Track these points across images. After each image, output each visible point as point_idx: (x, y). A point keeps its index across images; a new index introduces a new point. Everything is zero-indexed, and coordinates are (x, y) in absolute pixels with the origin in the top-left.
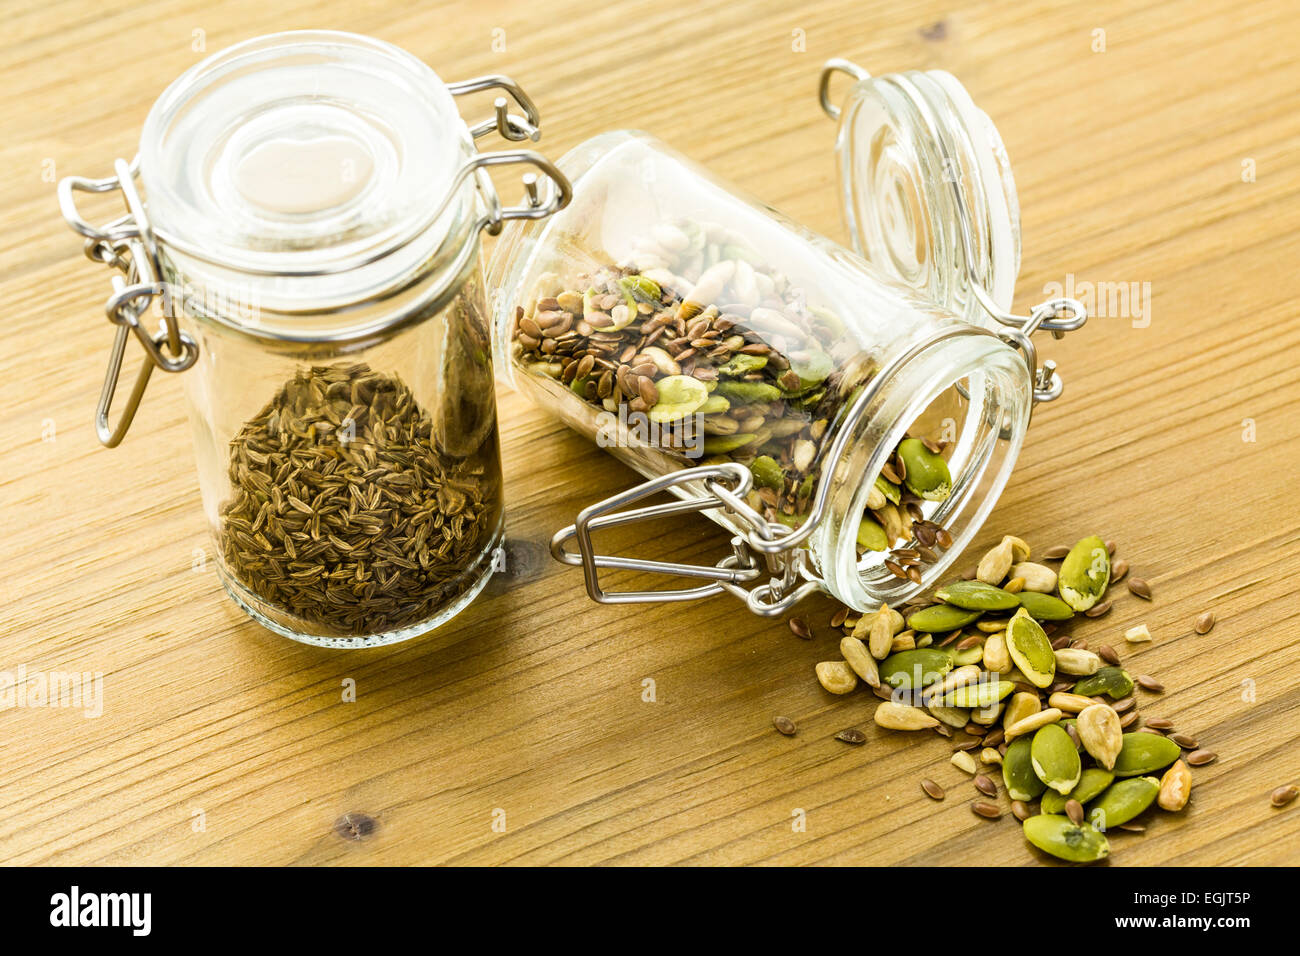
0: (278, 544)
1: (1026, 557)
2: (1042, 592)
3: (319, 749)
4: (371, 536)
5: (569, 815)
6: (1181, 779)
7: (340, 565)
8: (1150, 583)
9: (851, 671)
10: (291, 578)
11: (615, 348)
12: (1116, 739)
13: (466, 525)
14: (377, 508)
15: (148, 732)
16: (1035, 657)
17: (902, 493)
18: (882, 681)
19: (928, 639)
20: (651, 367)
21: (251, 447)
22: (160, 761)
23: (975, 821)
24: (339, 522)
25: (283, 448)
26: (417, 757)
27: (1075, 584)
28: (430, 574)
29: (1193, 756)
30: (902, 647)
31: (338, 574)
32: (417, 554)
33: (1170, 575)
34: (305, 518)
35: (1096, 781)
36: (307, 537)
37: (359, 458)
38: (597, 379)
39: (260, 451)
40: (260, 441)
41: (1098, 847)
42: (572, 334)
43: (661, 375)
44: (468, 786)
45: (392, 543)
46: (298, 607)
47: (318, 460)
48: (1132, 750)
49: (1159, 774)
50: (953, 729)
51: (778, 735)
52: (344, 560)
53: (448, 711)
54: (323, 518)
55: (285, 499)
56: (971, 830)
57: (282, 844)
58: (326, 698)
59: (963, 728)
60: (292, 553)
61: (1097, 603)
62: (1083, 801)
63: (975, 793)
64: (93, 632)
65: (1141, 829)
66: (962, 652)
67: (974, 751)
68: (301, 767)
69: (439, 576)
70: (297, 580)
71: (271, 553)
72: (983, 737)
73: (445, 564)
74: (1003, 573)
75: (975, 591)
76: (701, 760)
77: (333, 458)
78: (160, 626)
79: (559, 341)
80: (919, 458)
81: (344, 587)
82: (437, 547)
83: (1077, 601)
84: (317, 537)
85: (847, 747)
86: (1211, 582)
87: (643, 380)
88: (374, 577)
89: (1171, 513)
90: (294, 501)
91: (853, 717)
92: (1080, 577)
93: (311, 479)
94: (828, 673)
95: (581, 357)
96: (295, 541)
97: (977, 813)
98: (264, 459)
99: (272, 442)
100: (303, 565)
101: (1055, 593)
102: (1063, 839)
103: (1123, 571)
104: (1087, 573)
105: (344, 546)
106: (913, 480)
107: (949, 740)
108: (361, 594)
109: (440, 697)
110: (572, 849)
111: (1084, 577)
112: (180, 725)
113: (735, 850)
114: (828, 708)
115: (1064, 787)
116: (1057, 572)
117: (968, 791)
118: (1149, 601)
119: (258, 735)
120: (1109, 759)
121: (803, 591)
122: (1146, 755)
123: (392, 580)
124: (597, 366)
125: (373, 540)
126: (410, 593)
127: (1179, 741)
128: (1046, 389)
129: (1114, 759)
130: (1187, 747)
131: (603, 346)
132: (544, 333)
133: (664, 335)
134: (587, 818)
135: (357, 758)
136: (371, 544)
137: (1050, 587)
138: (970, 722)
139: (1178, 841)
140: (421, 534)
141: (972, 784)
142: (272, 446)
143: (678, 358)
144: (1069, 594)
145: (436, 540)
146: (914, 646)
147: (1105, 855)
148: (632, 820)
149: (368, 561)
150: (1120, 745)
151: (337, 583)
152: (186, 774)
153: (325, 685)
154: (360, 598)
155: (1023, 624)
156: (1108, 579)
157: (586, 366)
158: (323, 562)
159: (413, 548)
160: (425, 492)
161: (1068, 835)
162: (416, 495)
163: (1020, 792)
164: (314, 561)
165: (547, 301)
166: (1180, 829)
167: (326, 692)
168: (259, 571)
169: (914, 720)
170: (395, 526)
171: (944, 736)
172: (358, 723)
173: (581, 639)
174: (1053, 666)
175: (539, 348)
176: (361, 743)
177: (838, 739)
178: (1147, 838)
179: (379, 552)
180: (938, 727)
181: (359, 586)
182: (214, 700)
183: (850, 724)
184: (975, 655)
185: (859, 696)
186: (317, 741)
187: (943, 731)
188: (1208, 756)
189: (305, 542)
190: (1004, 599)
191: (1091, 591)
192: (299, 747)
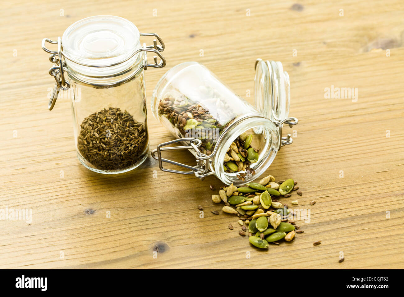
0: (88, 143)
1: (273, 181)
2: (274, 189)
3: (87, 194)
4: (111, 145)
5: (141, 218)
6: (292, 234)
7: (102, 151)
8: (302, 192)
9: (220, 198)
10: (89, 152)
11: (180, 111)
12: (278, 222)
13: (135, 147)
14: (114, 139)
15: (49, 184)
16: (265, 201)
17: (245, 159)
18: (227, 202)
19: (242, 194)
20: (186, 116)
21: (90, 120)
22: (49, 190)
23: (238, 235)
24: (104, 141)
25: (97, 122)
26: (110, 200)
27: (283, 188)
28: (123, 157)
29: (298, 231)
30: (235, 195)
31: (101, 152)
32: (121, 152)
33: (308, 191)
34: (97, 138)
35: (270, 231)
36: (96, 142)
37: (114, 126)
38: (174, 118)
39: (92, 121)
40: (93, 119)
41: (265, 245)
42: (171, 106)
43: (188, 118)
44: (119, 208)
45: (116, 148)
46: (91, 160)
47: (104, 126)
48: (282, 226)
49: (287, 233)
50: (241, 215)
51: (198, 209)
52: (103, 149)
53: (121, 191)
54: (101, 139)
55: (94, 133)
56: (237, 237)
57: (70, 212)
58: (93, 183)
59: (244, 215)
60: (91, 145)
61: (287, 194)
62: (265, 234)
63: (241, 229)
64: (44, 161)
65: (278, 244)
66: (249, 198)
67: (244, 221)
68: (82, 197)
69: (126, 158)
70: (91, 152)
71: (86, 145)
72: (248, 218)
73: (128, 155)
74: (266, 183)
75: (256, 184)
76: (177, 211)
77: (108, 125)
78: (60, 162)
79: (168, 108)
80: (252, 152)
81: (101, 156)
82: (126, 151)
83: (282, 192)
84: (98, 142)
85: (214, 215)
86: (318, 194)
87: (184, 119)
88: (110, 155)
89: (314, 178)
90: (95, 133)
91: (218, 209)
92: (285, 187)
93: (101, 130)
94: (214, 197)
95: (172, 113)
96: (93, 143)
97: (240, 234)
98: (92, 123)
99: (95, 120)
100: (93, 149)
101: (278, 190)
102: (257, 242)
103: (297, 188)
104: (287, 186)
105: (104, 146)
106: (249, 157)
107: (239, 217)
108: (105, 158)
109: (121, 188)
110: (139, 225)
111: (286, 187)
112: (57, 184)
113: (178, 232)
114: (213, 206)
115: (261, 230)
116: (280, 185)
117: (240, 229)
118: (301, 196)
119: (74, 189)
120: (275, 226)
121: (210, 174)
122: (285, 228)
123: (113, 156)
124: (175, 115)
125: (112, 146)
126: (118, 161)
127: (295, 227)
128: (288, 141)
129: (276, 227)
130: (297, 228)
131: (177, 110)
132: (164, 106)
133: (193, 110)
134: (145, 219)
135: (96, 197)
136: (111, 147)
137: (277, 188)
138: (246, 214)
139: (287, 248)
140: (123, 147)
141: (241, 228)
142: (95, 121)
143: (194, 115)
144: (280, 190)
145: (126, 149)
146: (237, 195)
147: (267, 247)
148: (156, 221)
149: (109, 150)
150: (279, 224)
151: (100, 155)
152: (54, 194)
153: (94, 181)
154: (105, 160)
155: (265, 194)
156: (292, 189)
157: (172, 115)
158: (98, 149)
159: (120, 150)
160: (128, 138)
161: (259, 241)
162: (125, 138)
163: (251, 230)
164: (96, 148)
165: (167, 98)
166: (289, 246)
167: (94, 182)
168: (83, 150)
169: (232, 211)
170: (118, 144)
171: (238, 216)
172: (99, 190)
173: (158, 181)
174: (270, 205)
175: (163, 110)
176: (98, 194)
177: (212, 212)
178: (279, 246)
179: (112, 149)
180: (237, 214)
181: (105, 156)
182: (67, 180)
183: (216, 210)
184: (251, 199)
185: (221, 204)
186: (88, 192)
187: (238, 215)
188: (302, 231)
189: (95, 143)
190: (263, 188)
191: (286, 190)
192: (83, 193)
